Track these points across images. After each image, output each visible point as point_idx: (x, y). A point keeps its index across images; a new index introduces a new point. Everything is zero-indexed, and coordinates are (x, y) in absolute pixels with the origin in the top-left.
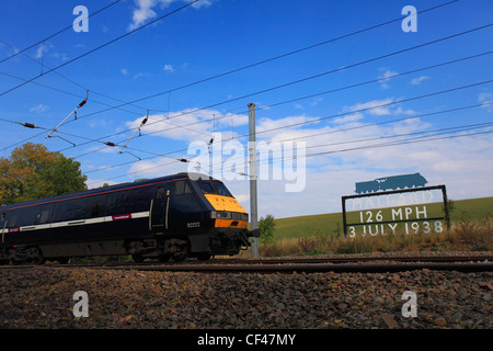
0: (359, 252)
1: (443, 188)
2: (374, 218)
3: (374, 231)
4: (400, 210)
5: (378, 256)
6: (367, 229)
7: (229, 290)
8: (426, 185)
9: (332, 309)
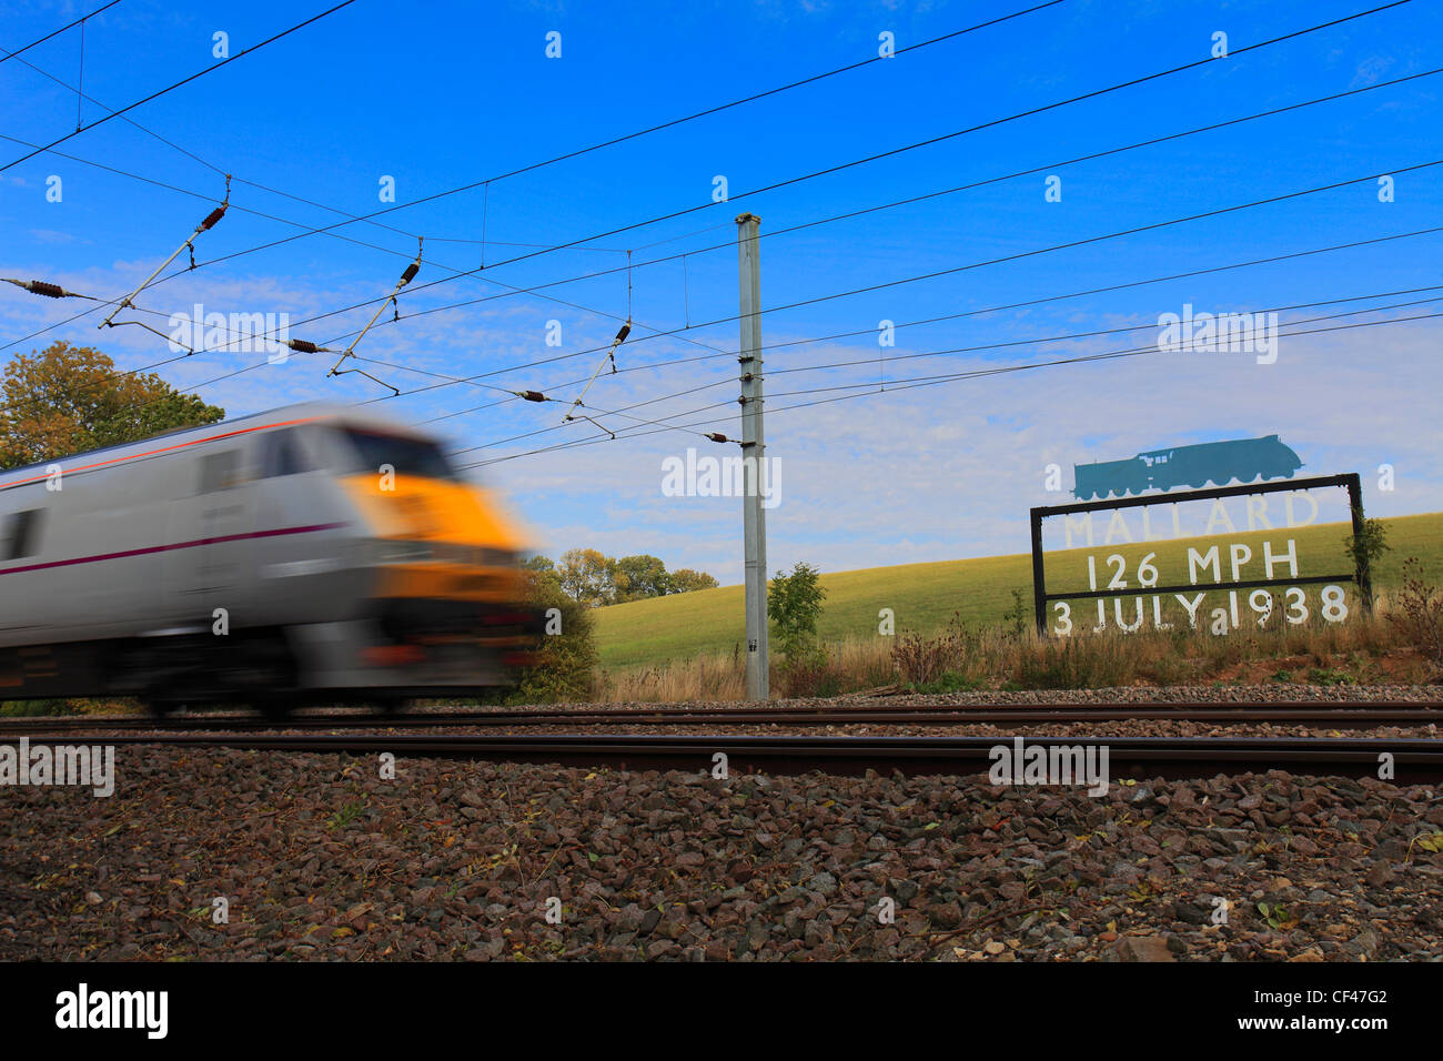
0: (1083, 684)
1: (1352, 482)
2: (1130, 575)
3: (1130, 616)
4: (1214, 553)
5: (1142, 699)
6: (1110, 609)
7: (665, 826)
8: (1298, 475)
9: (980, 899)
